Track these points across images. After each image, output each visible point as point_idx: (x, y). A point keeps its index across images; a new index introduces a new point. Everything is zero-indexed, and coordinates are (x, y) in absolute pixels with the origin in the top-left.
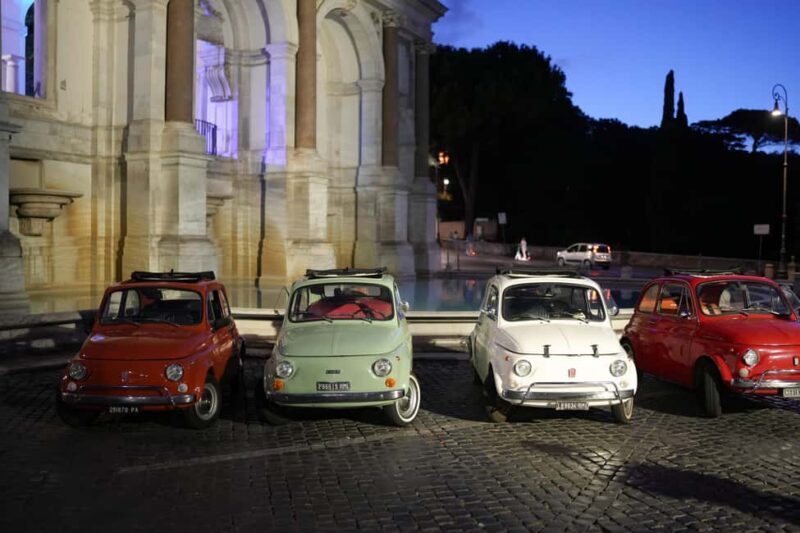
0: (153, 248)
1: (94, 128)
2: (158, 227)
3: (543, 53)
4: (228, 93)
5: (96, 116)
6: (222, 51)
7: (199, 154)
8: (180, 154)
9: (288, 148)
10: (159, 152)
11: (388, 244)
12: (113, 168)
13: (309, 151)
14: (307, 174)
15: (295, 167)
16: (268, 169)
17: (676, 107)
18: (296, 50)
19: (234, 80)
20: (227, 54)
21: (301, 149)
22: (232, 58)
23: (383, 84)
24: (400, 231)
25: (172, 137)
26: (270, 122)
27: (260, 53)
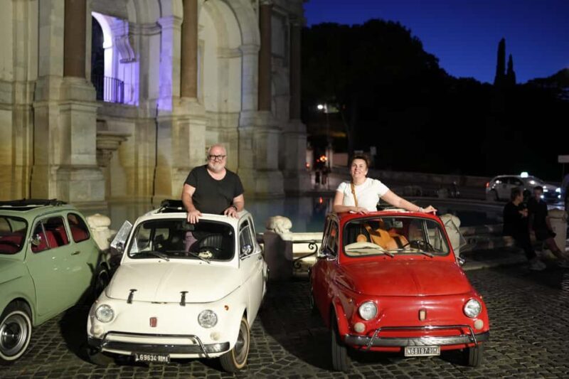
0: (52, 175)
1: (14, 83)
2: (57, 159)
3: (405, 27)
4: (133, 56)
5: (15, 73)
6: (127, 24)
7: (88, 101)
8: (71, 102)
9: (174, 97)
10: (57, 101)
11: (262, 171)
12: (28, 113)
13: (192, 100)
14: (187, 117)
15: (179, 111)
16: (159, 114)
17: (506, 67)
18: (181, 22)
19: (137, 46)
20: (131, 26)
21: (183, 98)
22: (135, 29)
23: (258, 49)
24: (272, 160)
25: (66, 89)
26: (163, 78)
27: (155, 25)
